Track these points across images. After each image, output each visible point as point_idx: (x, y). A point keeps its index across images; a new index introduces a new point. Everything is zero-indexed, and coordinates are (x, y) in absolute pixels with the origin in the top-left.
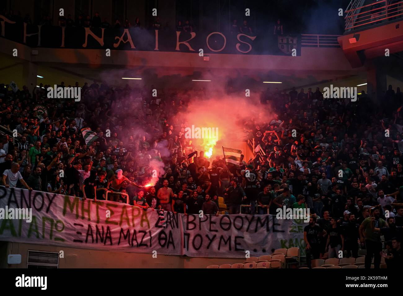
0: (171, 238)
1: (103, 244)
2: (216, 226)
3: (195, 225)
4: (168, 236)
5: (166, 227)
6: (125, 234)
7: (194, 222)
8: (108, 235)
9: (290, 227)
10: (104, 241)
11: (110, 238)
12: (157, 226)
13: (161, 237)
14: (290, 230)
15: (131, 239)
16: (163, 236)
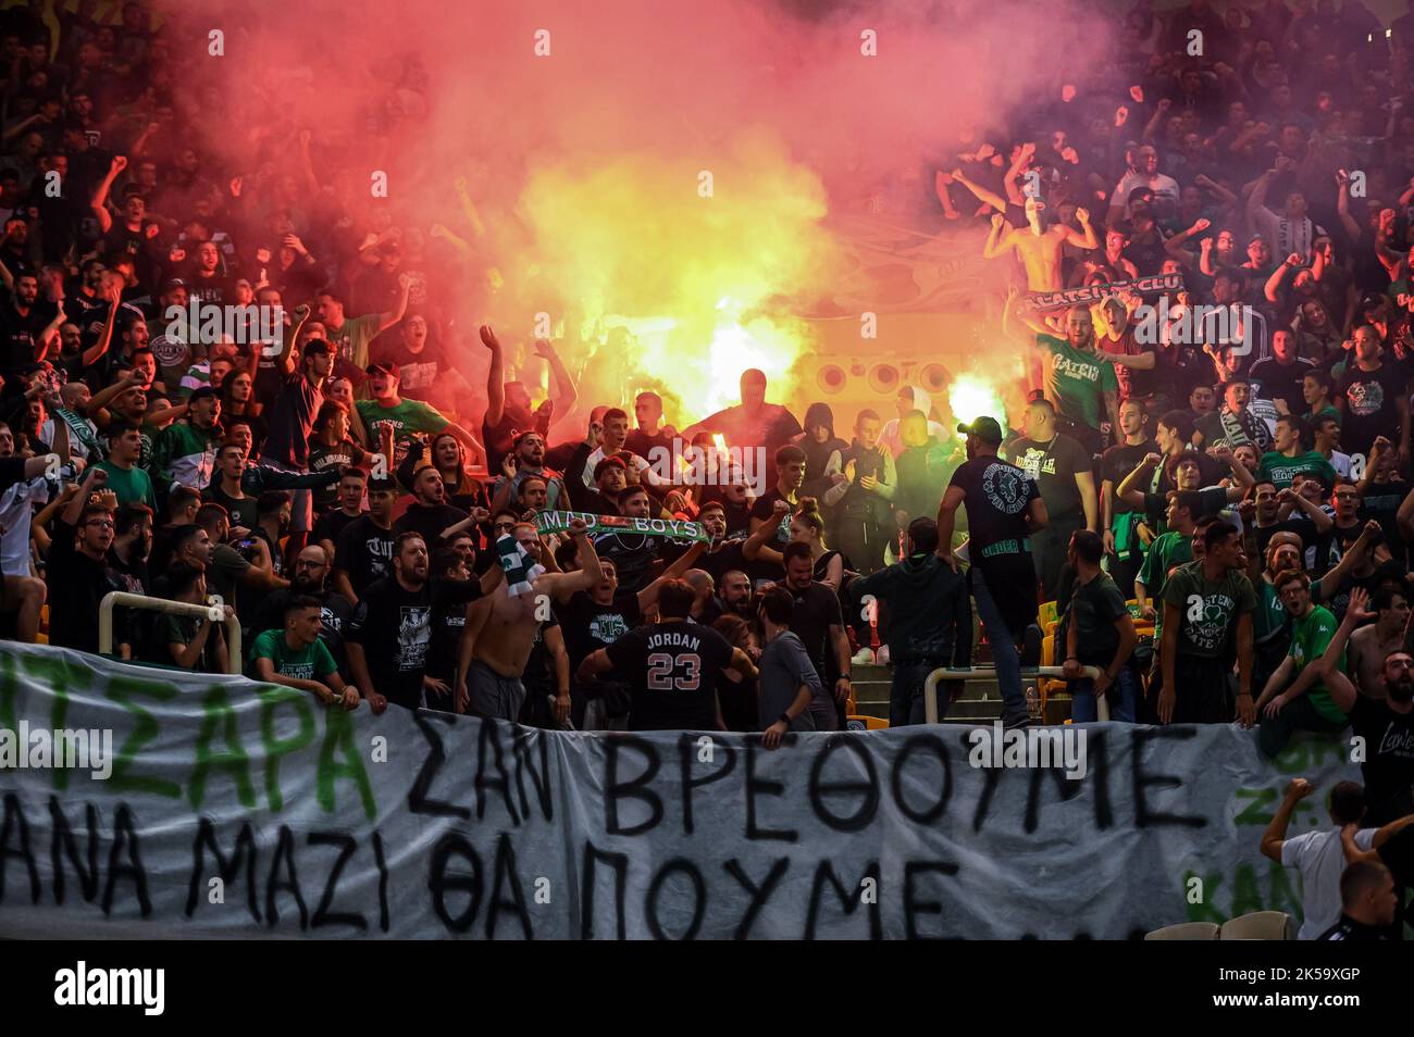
0: (507, 880)
1: (100, 912)
2: (787, 809)
3: (655, 802)
4: (489, 867)
5: (474, 811)
6: (228, 851)
7: (649, 786)
8: (126, 860)
9: (1242, 794)
10: (101, 891)
11: (138, 877)
12: (419, 802)
13: (447, 873)
14: (1239, 811)
15: (261, 880)
16: (458, 864)
